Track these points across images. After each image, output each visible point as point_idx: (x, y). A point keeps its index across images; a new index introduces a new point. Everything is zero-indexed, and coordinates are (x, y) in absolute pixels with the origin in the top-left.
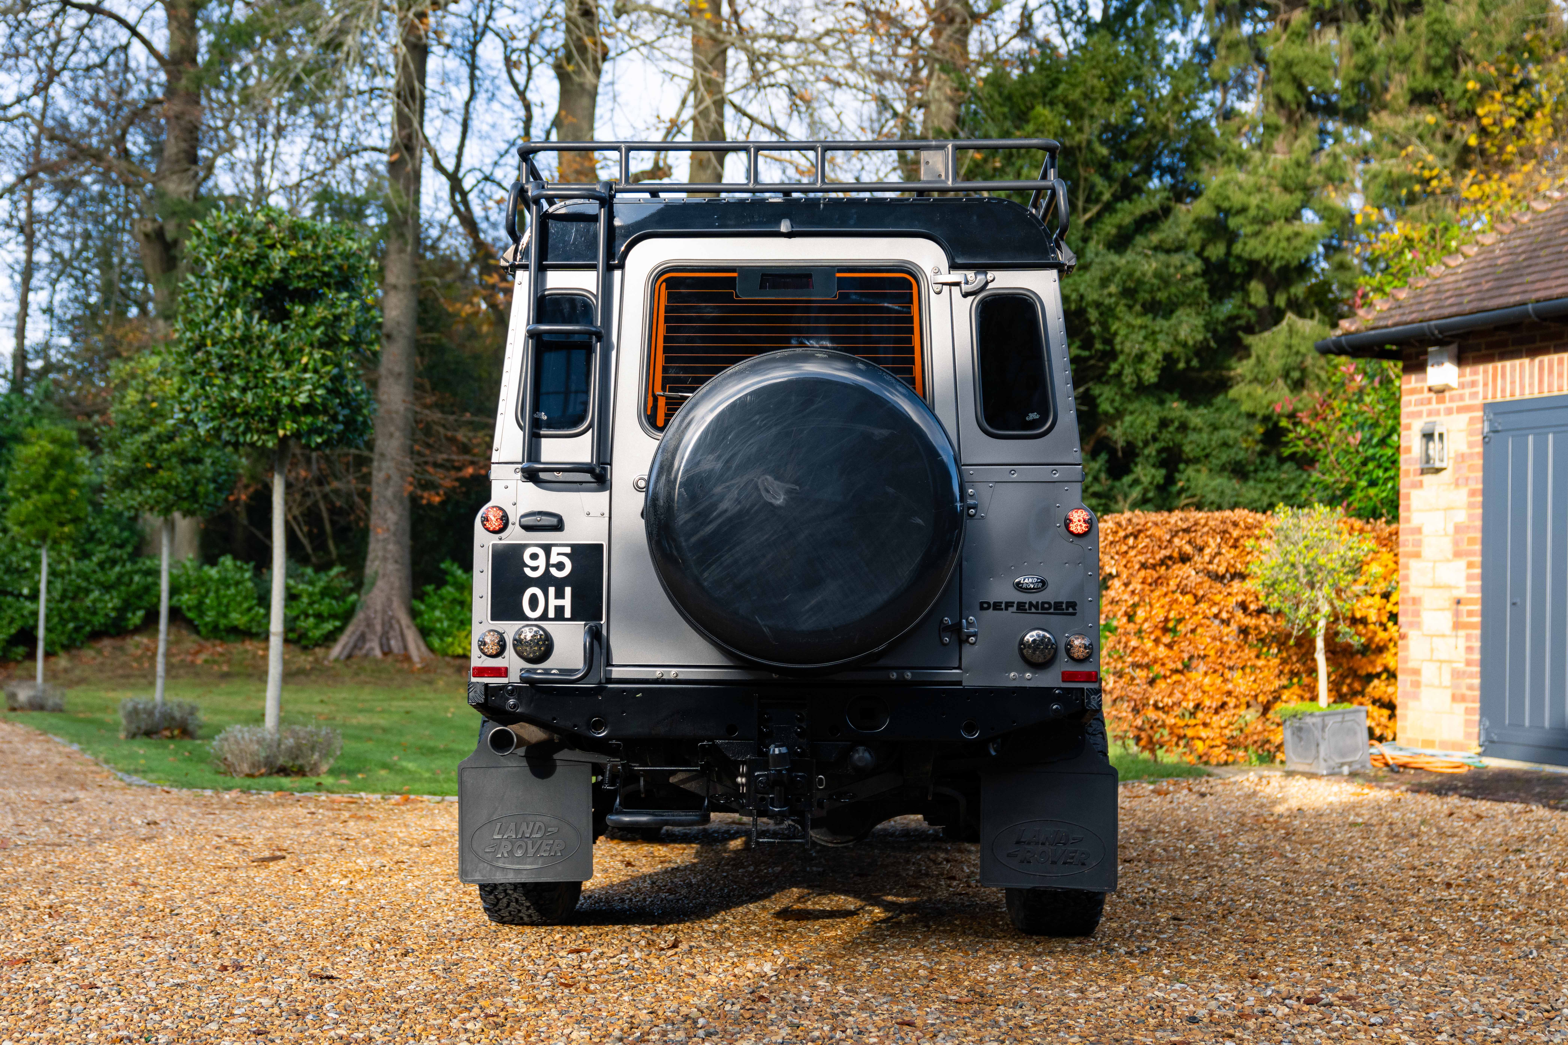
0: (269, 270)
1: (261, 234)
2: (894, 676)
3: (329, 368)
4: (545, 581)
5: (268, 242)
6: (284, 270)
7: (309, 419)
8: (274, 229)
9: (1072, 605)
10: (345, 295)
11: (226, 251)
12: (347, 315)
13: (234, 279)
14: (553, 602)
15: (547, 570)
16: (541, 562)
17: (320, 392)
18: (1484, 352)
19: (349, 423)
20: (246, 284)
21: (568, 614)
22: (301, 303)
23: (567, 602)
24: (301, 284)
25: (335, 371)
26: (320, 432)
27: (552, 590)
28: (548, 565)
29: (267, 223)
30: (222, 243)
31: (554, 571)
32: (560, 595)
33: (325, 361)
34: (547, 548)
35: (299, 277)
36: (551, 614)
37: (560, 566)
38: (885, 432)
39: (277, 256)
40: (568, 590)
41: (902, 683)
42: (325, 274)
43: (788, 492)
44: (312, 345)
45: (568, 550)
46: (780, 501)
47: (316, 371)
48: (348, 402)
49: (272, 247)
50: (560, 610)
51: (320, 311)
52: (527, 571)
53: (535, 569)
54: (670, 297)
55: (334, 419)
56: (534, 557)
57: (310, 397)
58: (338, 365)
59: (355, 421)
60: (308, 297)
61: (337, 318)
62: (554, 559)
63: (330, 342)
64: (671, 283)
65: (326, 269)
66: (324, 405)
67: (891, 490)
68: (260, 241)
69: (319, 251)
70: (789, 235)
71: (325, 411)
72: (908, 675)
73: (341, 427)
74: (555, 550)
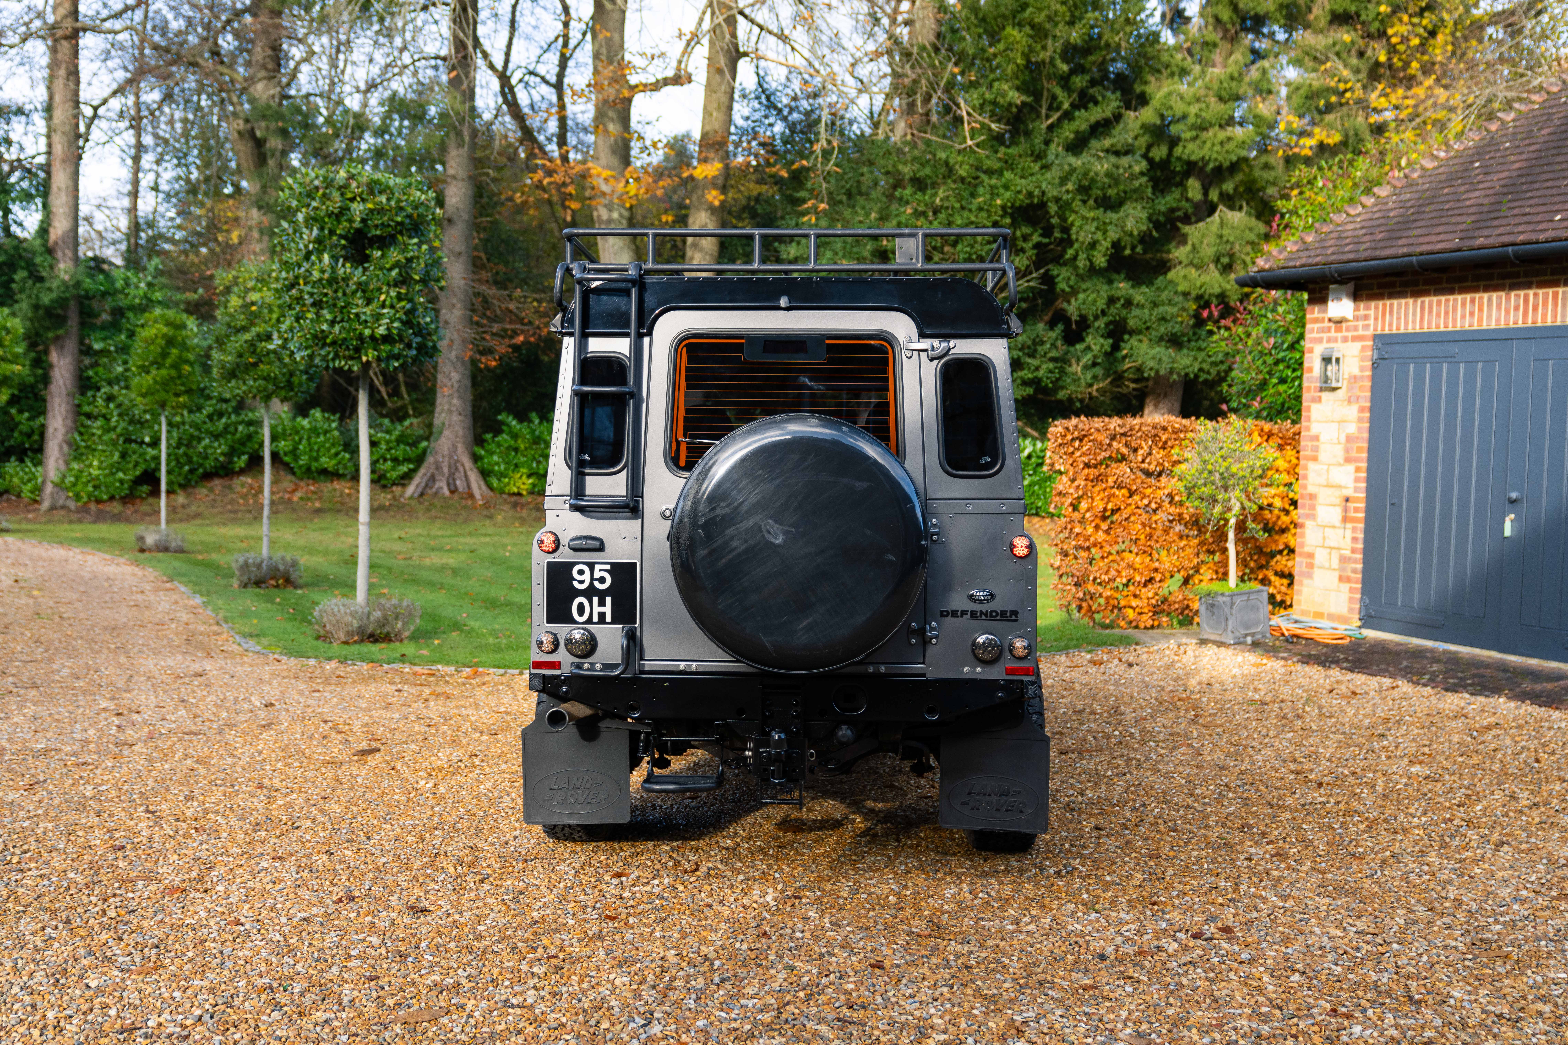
0: (351, 221)
1: (343, 189)
2: (871, 669)
3: (403, 303)
4: (590, 593)
5: (349, 195)
6: (363, 221)
7: (387, 347)
8: (354, 184)
9: (1015, 613)
10: (416, 240)
11: (314, 204)
12: (418, 258)
13: (322, 229)
14: (597, 609)
15: (591, 584)
16: (587, 577)
17: (396, 325)
18: (1376, 291)
19: (421, 348)
20: (332, 232)
21: (608, 619)
22: (379, 248)
23: (607, 609)
24: (378, 232)
25: (409, 306)
26: (397, 357)
27: (595, 600)
28: (592, 579)
29: (348, 179)
30: (310, 195)
31: (597, 584)
32: (602, 603)
33: (399, 298)
34: (591, 566)
35: (376, 226)
36: (595, 619)
37: (602, 580)
38: (865, 485)
39: (357, 208)
40: (609, 600)
41: (877, 675)
42: (398, 223)
43: (786, 533)
44: (388, 285)
45: (608, 567)
46: (779, 541)
47: (392, 307)
48: (420, 331)
49: (353, 200)
50: (602, 616)
51: (394, 255)
52: (576, 584)
53: (581, 582)
54: (690, 359)
55: (409, 346)
56: (581, 572)
57: (388, 329)
58: (410, 301)
59: (426, 346)
60: (385, 242)
61: (409, 260)
62: (597, 575)
63: (404, 280)
64: (690, 348)
65: (399, 219)
66: (399, 335)
67: (868, 532)
68: (342, 195)
69: (393, 203)
70: (788, 309)
71: (401, 340)
72: (883, 669)
73: (414, 352)
74: (597, 567)
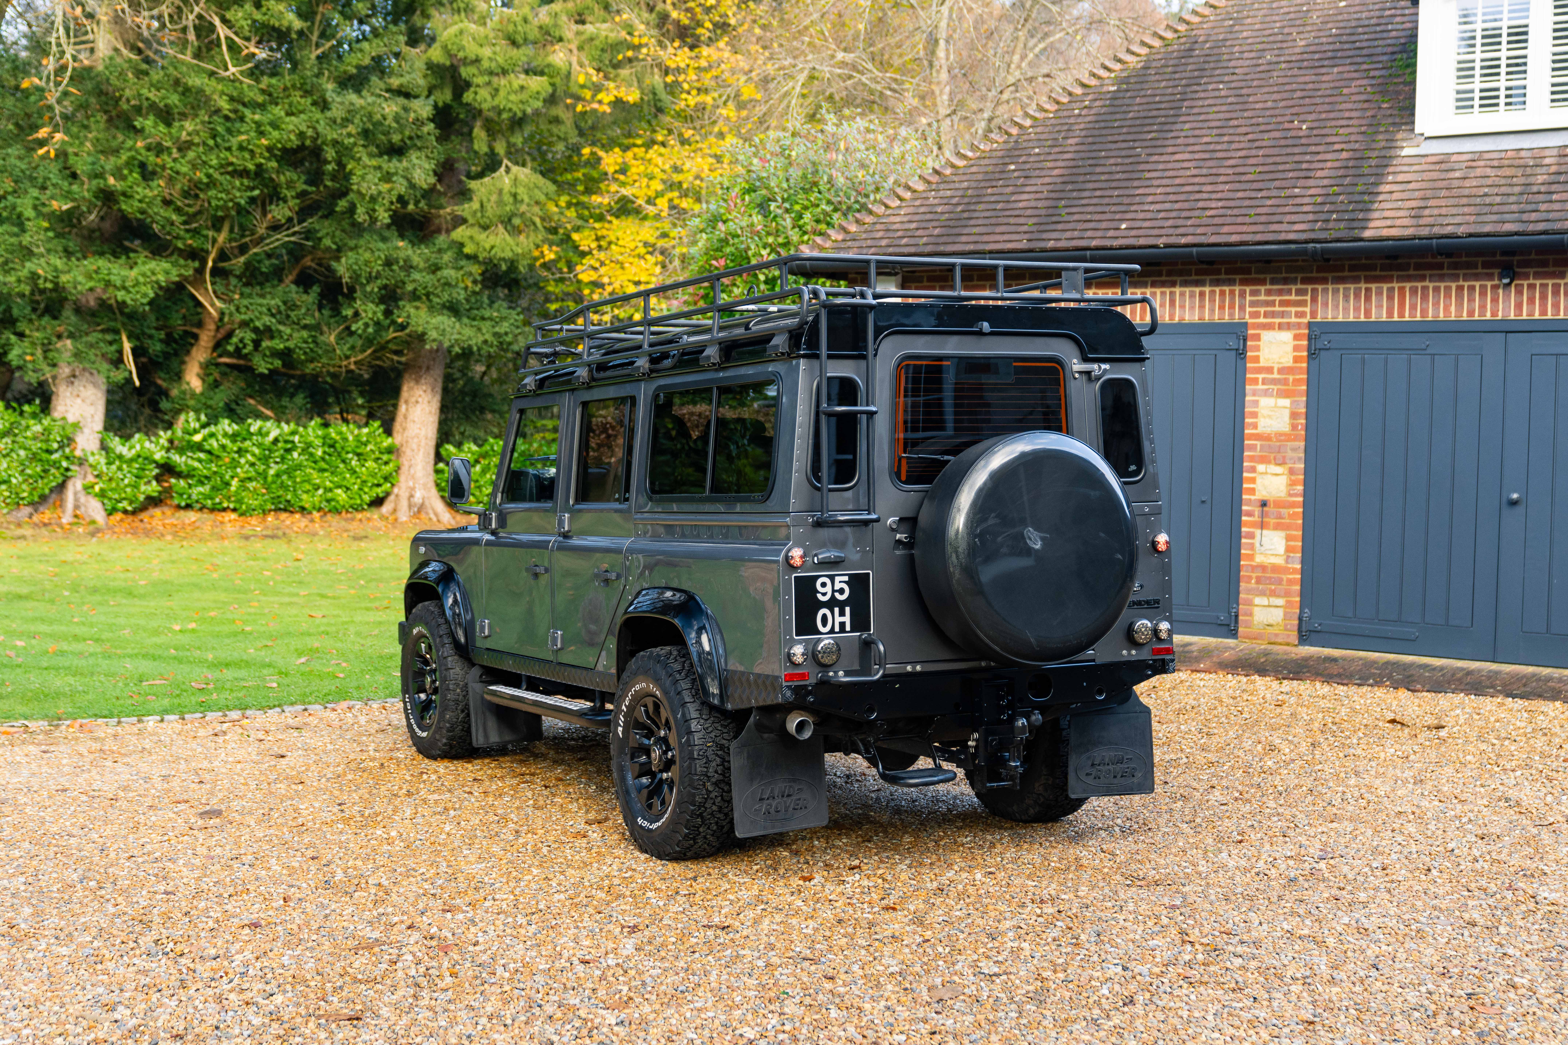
4: (832, 604)
9: (1157, 602)
14: (838, 619)
15: (833, 596)
16: (828, 589)
18: (925, 284)
21: (848, 628)
23: (847, 619)
27: (837, 610)
28: (834, 591)
31: (837, 595)
32: (842, 614)
34: (832, 578)
36: (837, 629)
37: (842, 591)
40: (847, 610)
43: (1042, 539)
45: (846, 578)
46: (1038, 546)
50: (842, 625)
52: (819, 596)
53: (824, 594)
54: (908, 379)
56: (824, 585)
62: (837, 586)
64: (909, 368)
67: (1101, 535)
70: (990, 335)
74: (837, 579)
